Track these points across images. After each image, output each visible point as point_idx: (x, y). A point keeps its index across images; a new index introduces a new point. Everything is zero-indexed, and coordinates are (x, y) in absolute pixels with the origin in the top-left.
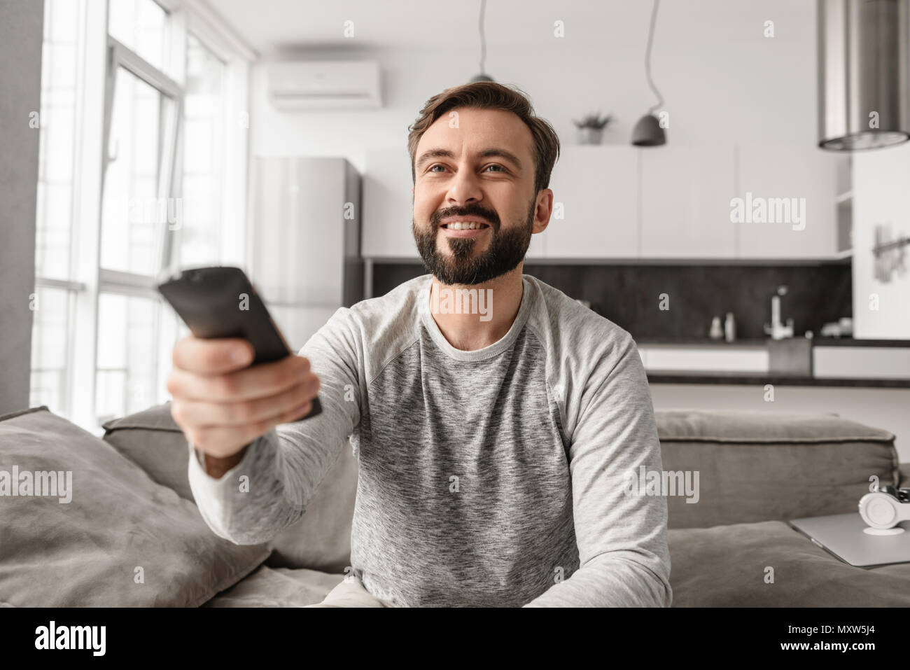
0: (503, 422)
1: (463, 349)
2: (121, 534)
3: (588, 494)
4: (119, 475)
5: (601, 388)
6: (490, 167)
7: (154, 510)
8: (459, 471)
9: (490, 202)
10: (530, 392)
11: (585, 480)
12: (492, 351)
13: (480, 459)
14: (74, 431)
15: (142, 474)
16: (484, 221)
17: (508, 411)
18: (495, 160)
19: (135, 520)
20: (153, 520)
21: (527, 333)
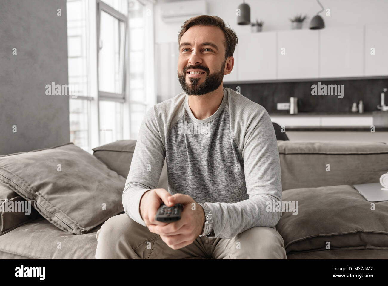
0: (216, 146)
1: (200, 119)
2: (94, 186)
3: (251, 174)
4: (96, 166)
5: (253, 132)
6: (206, 49)
7: (107, 179)
8: (200, 165)
9: (205, 63)
10: (226, 134)
11: (249, 169)
12: (210, 119)
13: (208, 160)
14: (81, 151)
15: (105, 166)
16: (203, 71)
17: (218, 142)
18: (207, 47)
19: (100, 182)
20: (107, 182)
21: (224, 111)
